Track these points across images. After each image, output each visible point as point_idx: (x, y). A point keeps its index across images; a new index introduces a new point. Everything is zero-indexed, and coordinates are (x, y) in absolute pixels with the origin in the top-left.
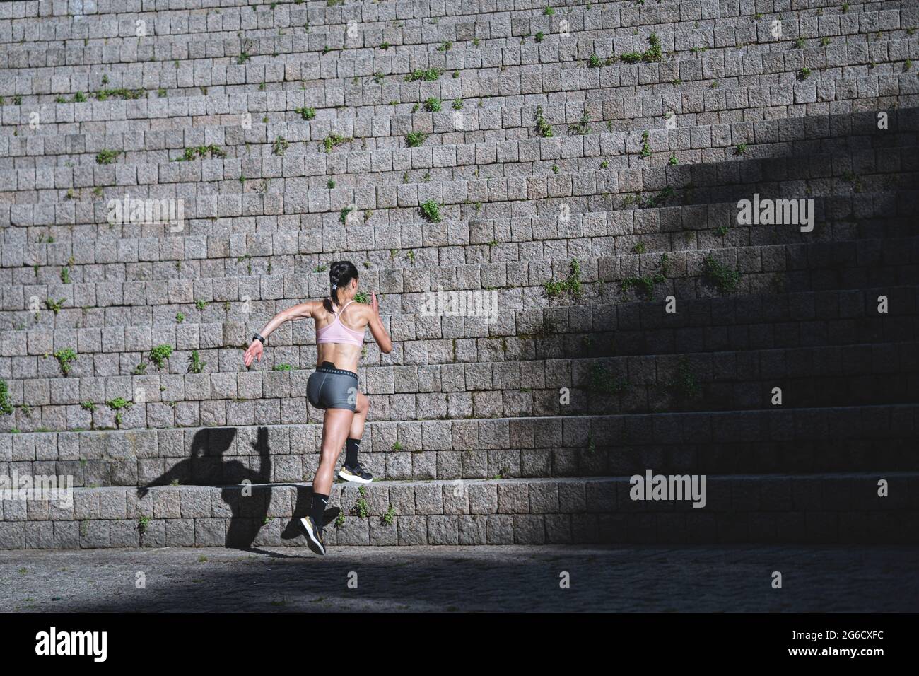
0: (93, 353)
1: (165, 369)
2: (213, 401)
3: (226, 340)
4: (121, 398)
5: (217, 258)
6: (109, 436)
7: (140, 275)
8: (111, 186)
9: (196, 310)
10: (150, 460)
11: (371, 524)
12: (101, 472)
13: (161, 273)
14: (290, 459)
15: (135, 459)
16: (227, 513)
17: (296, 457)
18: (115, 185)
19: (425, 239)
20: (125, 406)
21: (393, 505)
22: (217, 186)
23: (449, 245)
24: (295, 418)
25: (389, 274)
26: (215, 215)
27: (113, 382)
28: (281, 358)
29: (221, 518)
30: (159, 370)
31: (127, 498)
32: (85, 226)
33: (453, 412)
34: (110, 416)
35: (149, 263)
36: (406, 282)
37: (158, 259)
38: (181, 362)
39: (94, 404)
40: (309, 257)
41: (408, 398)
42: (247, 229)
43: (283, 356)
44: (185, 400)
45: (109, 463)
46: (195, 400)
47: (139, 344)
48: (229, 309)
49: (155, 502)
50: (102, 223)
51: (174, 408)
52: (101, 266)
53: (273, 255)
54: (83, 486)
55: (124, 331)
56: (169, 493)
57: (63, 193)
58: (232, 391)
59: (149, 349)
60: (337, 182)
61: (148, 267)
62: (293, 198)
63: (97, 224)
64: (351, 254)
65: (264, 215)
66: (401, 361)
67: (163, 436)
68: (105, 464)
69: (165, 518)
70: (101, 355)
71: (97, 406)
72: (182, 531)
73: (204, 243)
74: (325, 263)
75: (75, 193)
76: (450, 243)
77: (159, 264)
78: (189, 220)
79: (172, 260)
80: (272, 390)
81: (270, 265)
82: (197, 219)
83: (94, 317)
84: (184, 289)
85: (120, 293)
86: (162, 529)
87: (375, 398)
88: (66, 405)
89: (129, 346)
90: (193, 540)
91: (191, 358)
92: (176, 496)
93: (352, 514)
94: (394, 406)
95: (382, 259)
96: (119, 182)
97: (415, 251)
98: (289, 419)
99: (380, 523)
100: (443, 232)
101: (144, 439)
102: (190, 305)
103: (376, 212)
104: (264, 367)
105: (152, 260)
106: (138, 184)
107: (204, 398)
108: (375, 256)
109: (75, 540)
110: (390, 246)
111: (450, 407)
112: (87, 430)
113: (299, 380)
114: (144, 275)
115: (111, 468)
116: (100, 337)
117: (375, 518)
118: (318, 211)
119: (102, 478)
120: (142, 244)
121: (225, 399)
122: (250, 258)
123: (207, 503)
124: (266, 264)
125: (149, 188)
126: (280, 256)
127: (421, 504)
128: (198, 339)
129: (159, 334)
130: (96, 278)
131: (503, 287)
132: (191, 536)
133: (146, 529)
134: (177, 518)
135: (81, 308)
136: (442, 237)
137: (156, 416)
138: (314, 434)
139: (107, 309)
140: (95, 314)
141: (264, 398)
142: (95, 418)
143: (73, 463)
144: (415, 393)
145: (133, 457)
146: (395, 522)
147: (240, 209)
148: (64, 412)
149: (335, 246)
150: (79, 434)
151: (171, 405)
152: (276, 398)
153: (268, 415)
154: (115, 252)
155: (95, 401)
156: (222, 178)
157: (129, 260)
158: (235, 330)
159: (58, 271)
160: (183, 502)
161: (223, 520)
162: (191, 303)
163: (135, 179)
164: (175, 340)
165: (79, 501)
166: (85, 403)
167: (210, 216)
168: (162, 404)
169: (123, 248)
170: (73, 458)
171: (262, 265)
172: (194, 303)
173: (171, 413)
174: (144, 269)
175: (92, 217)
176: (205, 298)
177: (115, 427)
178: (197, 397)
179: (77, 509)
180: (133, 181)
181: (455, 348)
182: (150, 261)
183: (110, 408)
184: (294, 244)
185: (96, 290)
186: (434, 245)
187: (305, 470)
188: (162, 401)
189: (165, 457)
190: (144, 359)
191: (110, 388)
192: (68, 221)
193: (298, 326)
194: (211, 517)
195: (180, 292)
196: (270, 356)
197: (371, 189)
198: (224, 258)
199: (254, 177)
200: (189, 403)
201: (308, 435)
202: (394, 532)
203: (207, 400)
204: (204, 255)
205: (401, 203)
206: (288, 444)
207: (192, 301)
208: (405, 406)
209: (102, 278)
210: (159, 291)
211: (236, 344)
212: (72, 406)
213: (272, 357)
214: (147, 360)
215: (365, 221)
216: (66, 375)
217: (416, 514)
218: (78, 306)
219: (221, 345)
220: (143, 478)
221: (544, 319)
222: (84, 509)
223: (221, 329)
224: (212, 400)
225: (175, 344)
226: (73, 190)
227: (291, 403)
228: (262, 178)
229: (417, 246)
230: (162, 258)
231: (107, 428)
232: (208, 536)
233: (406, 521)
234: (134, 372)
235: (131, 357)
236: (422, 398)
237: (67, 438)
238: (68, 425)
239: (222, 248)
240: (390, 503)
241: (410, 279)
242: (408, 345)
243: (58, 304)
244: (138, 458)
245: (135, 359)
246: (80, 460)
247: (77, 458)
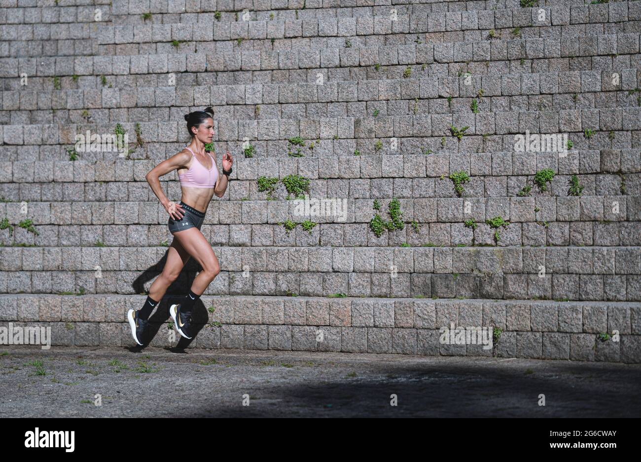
0: (484, 176)
1: (547, 192)
2: (582, 223)
3: (603, 166)
4: (499, 218)
5: (610, 91)
6: (479, 252)
7: (540, 106)
8: (528, 27)
9: (584, 139)
10: (515, 276)
12: (471, 285)
13: (559, 104)
15: (501, 274)
16: (572, 329)
18: (531, 26)
20: (502, 225)
22: (622, 26)
26: (615, 52)
27: (493, 203)
29: (567, 333)
30: (542, 192)
31: (483, 310)
32: (499, 62)
34: (489, 234)
35: (549, 96)
37: (557, 92)
38: (562, 185)
39: (476, 222)
44: (557, 220)
45: (478, 277)
46: (565, 221)
47: (525, 168)
48: (614, 138)
49: (508, 315)
50: (514, 60)
51: (547, 228)
52: (506, 98)
54: (455, 298)
55: (512, 156)
56: (520, 307)
57: (486, 34)
58: (599, 213)
59: (533, 173)
61: (548, 99)
63: (510, 60)
67: (527, 253)
68: (475, 278)
69: (516, 331)
70: (491, 178)
71: (478, 224)
72: (531, 343)
73: (599, 78)
75: (496, 33)
77: (558, 97)
78: (591, 56)
79: (569, 93)
80: (636, 213)
82: (598, 55)
83: (493, 144)
84: (574, 119)
85: (516, 122)
86: (513, 340)
88: (451, 223)
89: (516, 170)
90: (541, 352)
91: (571, 182)
92: (527, 311)
96: (535, 23)
101: (510, 255)
102: (578, 134)
104: (637, 192)
105: (552, 93)
106: (552, 25)
107: (573, 219)
109: (436, 347)
112: (469, 246)
114: (545, 107)
115: (480, 281)
116: (490, 161)
119: (472, 291)
120: (543, 77)
121: (593, 221)
122: (639, 91)
123: (554, 318)
125: (561, 29)
128: (578, 165)
129: (543, 160)
130: (502, 108)
132: (539, 348)
133: (499, 340)
134: (527, 331)
135: (481, 135)
137: (530, 235)
139: (505, 136)
140: (494, 141)
141: (628, 220)
142: (476, 235)
143: (447, 276)
145: (500, 272)
147: (637, 47)
148: (449, 229)
150: (453, 250)
151: (544, 225)
152: (639, 221)
153: (631, 237)
154: (519, 85)
155: (476, 219)
156: (626, 19)
157: (532, 92)
158: (612, 157)
159: (469, 102)
160: (533, 316)
161: (568, 335)
162: (579, 132)
163: (549, 20)
164: (557, 165)
165: (440, 311)
166: (467, 221)
167: (610, 53)
168: (536, 223)
169: (526, 81)
170: (446, 271)
172: (582, 132)
173: (544, 232)
174: (545, 101)
175: (505, 54)
176: (592, 128)
177: (494, 244)
178: (567, 218)
179: (438, 318)
180: (547, 23)
182: (550, 94)
183: (489, 226)
185: (495, 119)
188: (536, 221)
189: (529, 273)
190: (529, 182)
191: (490, 208)
192: (484, 58)
194: (558, 331)
195: (569, 122)
198: (617, 91)
200: (560, 224)
203: (576, 221)
204: (598, 88)
207: (581, 130)
209: (507, 109)
210: (552, 120)
211: (612, 170)
212: (456, 224)
214: (532, 183)
216: (459, 196)
218: (479, 133)
219: (599, 170)
220: (508, 292)
222: (445, 319)
223: (599, 156)
224: (581, 221)
225: (557, 169)
226: (495, 31)
230: (561, 91)
231: (487, 245)
232: (554, 350)
234: (519, 194)
235: (518, 180)
237: (442, 253)
238: (452, 241)
243: (461, 131)
244: (504, 273)
245: (521, 182)
246: (452, 273)
247: (450, 272)
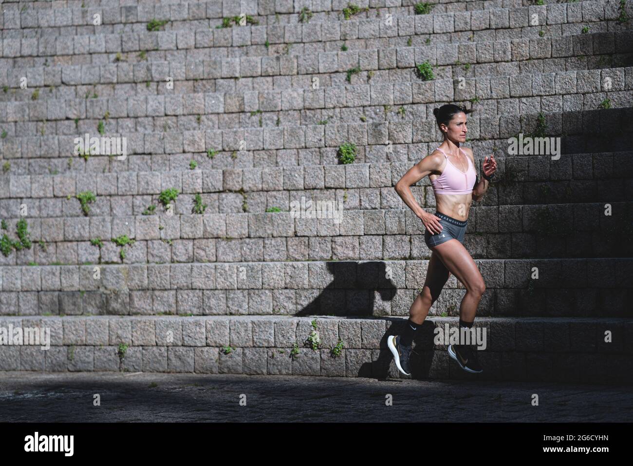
0: (110, 196)
1: (172, 211)
2: (205, 240)
3: (225, 185)
4: (125, 236)
5: (232, 113)
6: (105, 270)
7: (165, 127)
8: (154, 50)
9: (207, 159)
10: (140, 292)
11: (322, 356)
12: (98, 302)
13: (184, 126)
14: (262, 293)
15: (127, 291)
16: (195, 343)
17: (267, 292)
18: (157, 50)
19: (415, 97)
20: (128, 243)
21: (342, 338)
22: (245, 50)
23: (436, 102)
24: (276, 256)
25: (376, 127)
26: (237, 75)
27: (118, 222)
28: (273, 202)
29: (191, 346)
30: (167, 211)
31: (109, 326)
32: (126, 85)
33: (415, 253)
34: (115, 252)
35: (174, 117)
36: (391, 134)
37: (182, 113)
38: (186, 204)
39: (102, 241)
40: (313, 112)
41: (376, 239)
42: (265, 87)
43: (275, 200)
44: (181, 238)
45: (104, 294)
46: (189, 239)
47: (150, 187)
48: (236, 158)
49: (133, 330)
50: (140, 82)
51: (171, 245)
52: (132, 119)
53: (281, 110)
54: (82, 315)
55: (137, 176)
56: (145, 323)
57: (113, 57)
58: (221, 230)
59: (158, 192)
60: (349, 46)
61: (173, 120)
62: (305, 60)
63: (136, 83)
64: (350, 109)
65: (280, 75)
66: (378, 206)
67: (152, 270)
68: (101, 295)
69: (142, 346)
70: (117, 198)
71: (104, 242)
72: (156, 357)
73: (222, 99)
74: (327, 117)
75: (123, 57)
76: (437, 99)
77: (183, 118)
78: (215, 79)
79: (193, 114)
80: (257, 230)
81: (278, 119)
82: (222, 78)
83: (119, 164)
84: (197, 140)
85: (141, 143)
86: (139, 355)
87: (346, 239)
88: (78, 241)
89: (141, 190)
90: (166, 366)
91: (194, 201)
92: (152, 326)
93: (305, 346)
94: (364, 246)
95: (376, 114)
96: (161, 47)
97: (405, 107)
98: (271, 257)
99: (330, 355)
100: (431, 89)
101: (135, 273)
102: (202, 154)
103: (378, 73)
104: (258, 209)
105: (177, 114)
106: (177, 49)
107: (197, 237)
108: (370, 111)
109: (64, 364)
110: (383, 102)
111: (413, 248)
112: (95, 264)
113: (280, 221)
114: (170, 128)
115: (106, 298)
116: (116, 181)
117: (325, 350)
118: (327, 71)
119: (98, 308)
120: (168, 100)
121: (216, 238)
122: (261, 112)
123: (179, 333)
124: (275, 118)
125: (187, 53)
126: (288, 111)
127: (366, 338)
128: (201, 184)
129: (168, 179)
130: (128, 130)
131: (477, 140)
132: (164, 363)
133: (125, 355)
134: (152, 346)
135: (107, 156)
136: (429, 94)
137: (155, 252)
138: (283, 271)
139: (130, 157)
140: (120, 161)
141: (249, 237)
142: (102, 253)
143: (74, 294)
144: (383, 235)
145: (125, 289)
146: (343, 354)
147: (259, 70)
148: (76, 248)
149: (336, 102)
150: (79, 268)
151: (168, 243)
152: (260, 237)
153: (253, 253)
154: (144, 107)
155: (102, 238)
156: (249, 43)
157: (157, 114)
158: (234, 176)
159: (96, 123)
160: (158, 331)
161: (192, 348)
162: (202, 152)
163: (174, 44)
164: (181, 185)
165: (67, 328)
166: (94, 239)
167: (233, 76)
168: (160, 241)
169: (152, 103)
170: (73, 289)
171: (271, 119)
172: (205, 152)
173: (169, 250)
174: (170, 122)
175: (132, 77)
176: (215, 148)
177: (120, 261)
178: (191, 236)
179: (65, 335)
180: (172, 46)
181: (426, 194)
183: (115, 245)
184: (300, 100)
186: (422, 102)
187: (275, 304)
188: (160, 239)
189: (153, 290)
190: (154, 201)
191: (116, 227)
192: (110, 81)
193: (288, 172)
194: (182, 346)
195: (193, 142)
196: (263, 199)
197: (374, 52)
198: (239, 112)
199: (277, 42)
200: (184, 241)
201: (278, 272)
202: (342, 363)
203: (200, 238)
204: (221, 110)
205: (400, 64)
206: (260, 279)
207: (204, 150)
208: (373, 247)
209: (133, 130)
210: (176, 141)
211: (234, 188)
212: (83, 243)
213: (265, 201)
214: (157, 202)
215: (368, 80)
216: (86, 215)
217: (362, 348)
219: (221, 189)
220: (134, 308)
221: (506, 168)
222: (72, 336)
223: (221, 175)
224: (204, 238)
225: (181, 188)
226: (121, 54)
227: (273, 242)
228: (284, 43)
229: (407, 102)
230: (185, 112)
231: (113, 263)
232: (179, 363)
233: (353, 354)
234: (144, 212)
235: (143, 199)
236: (388, 239)
237: (69, 271)
238: (79, 259)
239: (238, 104)
240: (339, 337)
241: (394, 131)
242: (385, 191)
244: (130, 290)
245: (146, 201)
246: (79, 291)
247: (77, 289)
